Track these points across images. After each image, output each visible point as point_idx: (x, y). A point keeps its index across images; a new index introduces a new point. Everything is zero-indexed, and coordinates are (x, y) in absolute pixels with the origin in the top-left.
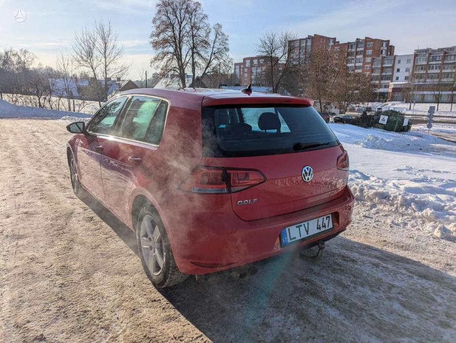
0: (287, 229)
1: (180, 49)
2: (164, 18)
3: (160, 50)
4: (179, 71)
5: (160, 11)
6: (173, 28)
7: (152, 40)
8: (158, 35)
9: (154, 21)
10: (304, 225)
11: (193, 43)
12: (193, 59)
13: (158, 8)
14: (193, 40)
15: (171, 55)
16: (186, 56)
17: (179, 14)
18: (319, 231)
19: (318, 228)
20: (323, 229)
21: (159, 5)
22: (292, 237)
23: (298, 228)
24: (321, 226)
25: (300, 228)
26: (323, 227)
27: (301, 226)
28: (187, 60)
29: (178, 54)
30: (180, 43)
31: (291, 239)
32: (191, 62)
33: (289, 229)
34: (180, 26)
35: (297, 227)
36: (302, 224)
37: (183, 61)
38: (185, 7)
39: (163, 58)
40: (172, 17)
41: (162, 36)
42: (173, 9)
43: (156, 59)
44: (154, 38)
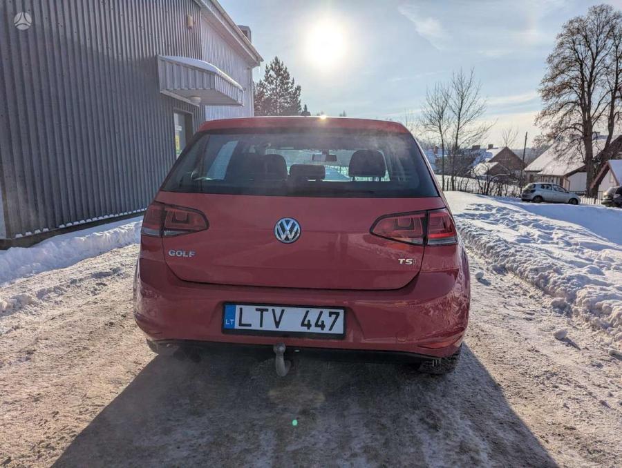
0: (238, 307)
1: (590, 94)
2: (568, 52)
3: (554, 99)
4: (581, 129)
5: (562, 44)
6: (581, 65)
7: (542, 87)
8: (553, 78)
9: (550, 60)
10: (273, 310)
11: (616, 83)
12: (613, 107)
13: (560, 40)
14: (617, 78)
15: (572, 105)
16: (599, 105)
17: (595, 43)
18: (304, 329)
19: (303, 325)
20: (314, 329)
21: (562, 35)
22: (243, 323)
23: (260, 312)
24: (313, 323)
25: (264, 313)
26: (317, 325)
27: (267, 310)
28: (600, 109)
29: (585, 103)
30: (589, 86)
31: (241, 324)
32: (608, 112)
33: (241, 309)
34: (594, 60)
35: (257, 310)
36: (270, 308)
37: (592, 112)
38: (607, 29)
39: (556, 112)
40: (581, 49)
41: (559, 79)
42: (585, 37)
43: (544, 114)
44: (546, 84)
